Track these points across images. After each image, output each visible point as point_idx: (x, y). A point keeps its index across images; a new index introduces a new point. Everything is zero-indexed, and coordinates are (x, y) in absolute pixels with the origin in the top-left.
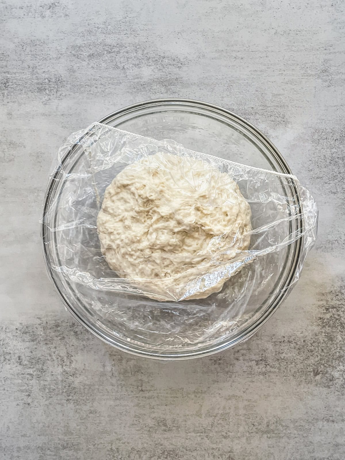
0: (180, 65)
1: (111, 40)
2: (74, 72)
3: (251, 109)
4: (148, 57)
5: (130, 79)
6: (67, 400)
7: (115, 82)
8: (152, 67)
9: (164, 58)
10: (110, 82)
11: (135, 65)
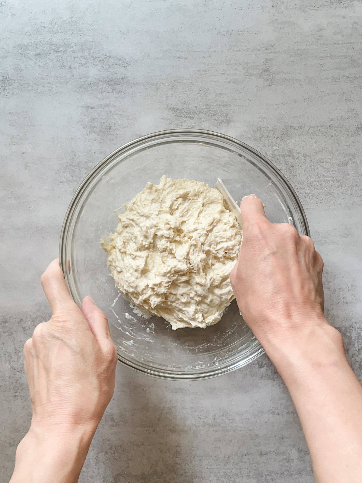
0: (125, 65)
1: (57, 39)
2: (21, 70)
3: (195, 108)
4: (95, 57)
5: (77, 78)
6: (15, 396)
7: (62, 80)
8: (99, 67)
9: (110, 57)
10: (56, 81)
11: (82, 65)
